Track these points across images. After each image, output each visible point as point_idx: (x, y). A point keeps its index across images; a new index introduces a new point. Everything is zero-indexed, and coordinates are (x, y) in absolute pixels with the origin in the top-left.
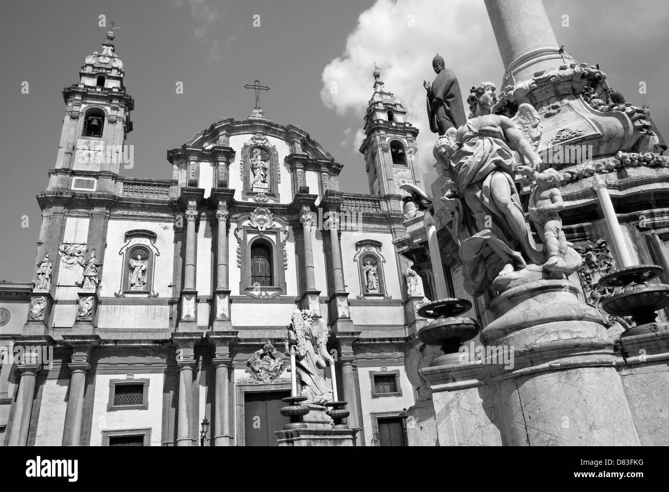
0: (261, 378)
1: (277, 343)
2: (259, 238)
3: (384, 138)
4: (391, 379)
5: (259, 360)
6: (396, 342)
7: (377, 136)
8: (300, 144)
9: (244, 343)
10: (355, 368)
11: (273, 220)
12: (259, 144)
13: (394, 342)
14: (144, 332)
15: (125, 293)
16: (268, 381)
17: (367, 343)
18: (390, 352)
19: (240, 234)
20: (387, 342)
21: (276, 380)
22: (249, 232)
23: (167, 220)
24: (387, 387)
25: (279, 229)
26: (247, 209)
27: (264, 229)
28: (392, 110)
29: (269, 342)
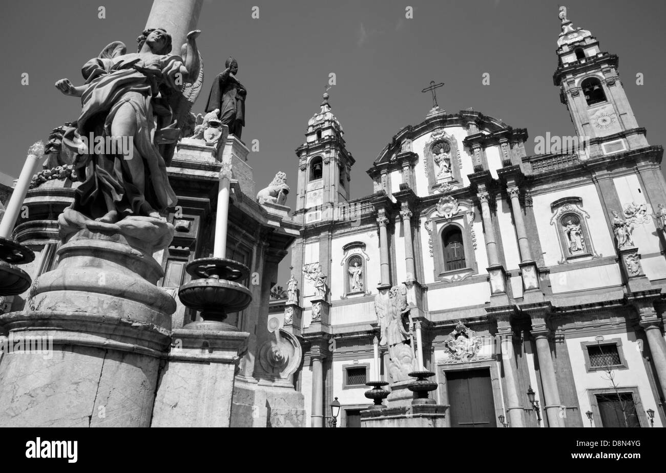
0: (458, 357)
1: (470, 322)
2: (448, 225)
3: (573, 82)
4: (612, 349)
5: (454, 340)
6: (609, 306)
7: (564, 83)
8: (475, 124)
9: (439, 326)
10: (562, 340)
11: (459, 205)
12: (437, 139)
13: (607, 306)
14: (363, 325)
15: (348, 295)
16: (465, 359)
17: (571, 311)
18: (605, 318)
19: (430, 226)
20: (597, 307)
21: (474, 358)
22: (438, 222)
23: (372, 229)
24: (609, 358)
25: (465, 212)
26: (432, 202)
27: (450, 216)
28: (580, 47)
29: (460, 322)
